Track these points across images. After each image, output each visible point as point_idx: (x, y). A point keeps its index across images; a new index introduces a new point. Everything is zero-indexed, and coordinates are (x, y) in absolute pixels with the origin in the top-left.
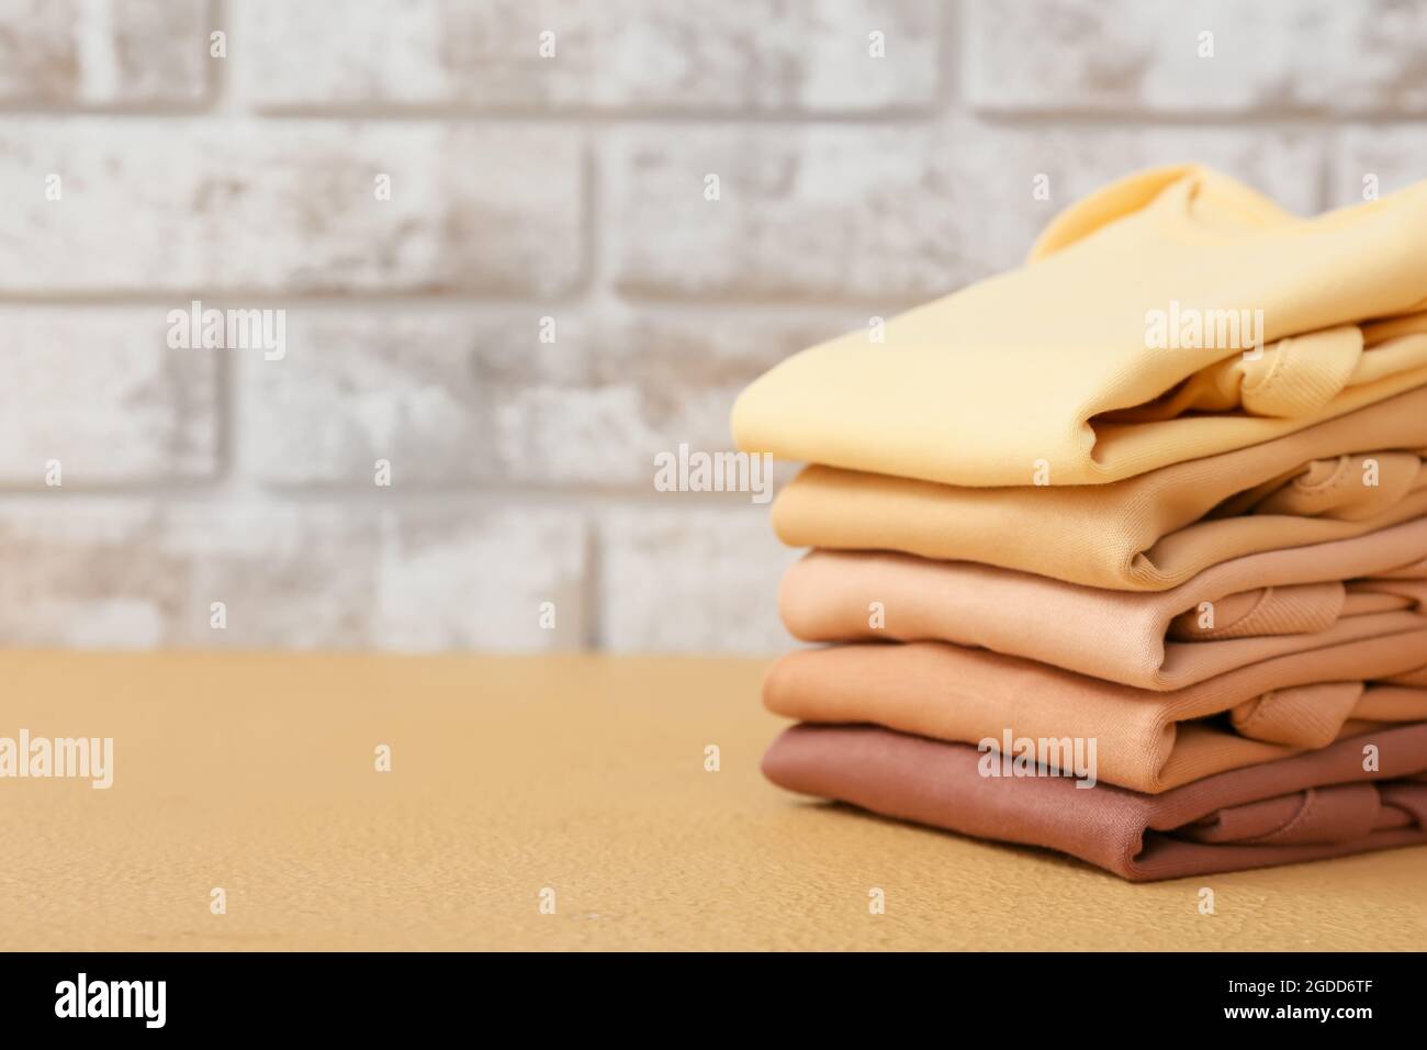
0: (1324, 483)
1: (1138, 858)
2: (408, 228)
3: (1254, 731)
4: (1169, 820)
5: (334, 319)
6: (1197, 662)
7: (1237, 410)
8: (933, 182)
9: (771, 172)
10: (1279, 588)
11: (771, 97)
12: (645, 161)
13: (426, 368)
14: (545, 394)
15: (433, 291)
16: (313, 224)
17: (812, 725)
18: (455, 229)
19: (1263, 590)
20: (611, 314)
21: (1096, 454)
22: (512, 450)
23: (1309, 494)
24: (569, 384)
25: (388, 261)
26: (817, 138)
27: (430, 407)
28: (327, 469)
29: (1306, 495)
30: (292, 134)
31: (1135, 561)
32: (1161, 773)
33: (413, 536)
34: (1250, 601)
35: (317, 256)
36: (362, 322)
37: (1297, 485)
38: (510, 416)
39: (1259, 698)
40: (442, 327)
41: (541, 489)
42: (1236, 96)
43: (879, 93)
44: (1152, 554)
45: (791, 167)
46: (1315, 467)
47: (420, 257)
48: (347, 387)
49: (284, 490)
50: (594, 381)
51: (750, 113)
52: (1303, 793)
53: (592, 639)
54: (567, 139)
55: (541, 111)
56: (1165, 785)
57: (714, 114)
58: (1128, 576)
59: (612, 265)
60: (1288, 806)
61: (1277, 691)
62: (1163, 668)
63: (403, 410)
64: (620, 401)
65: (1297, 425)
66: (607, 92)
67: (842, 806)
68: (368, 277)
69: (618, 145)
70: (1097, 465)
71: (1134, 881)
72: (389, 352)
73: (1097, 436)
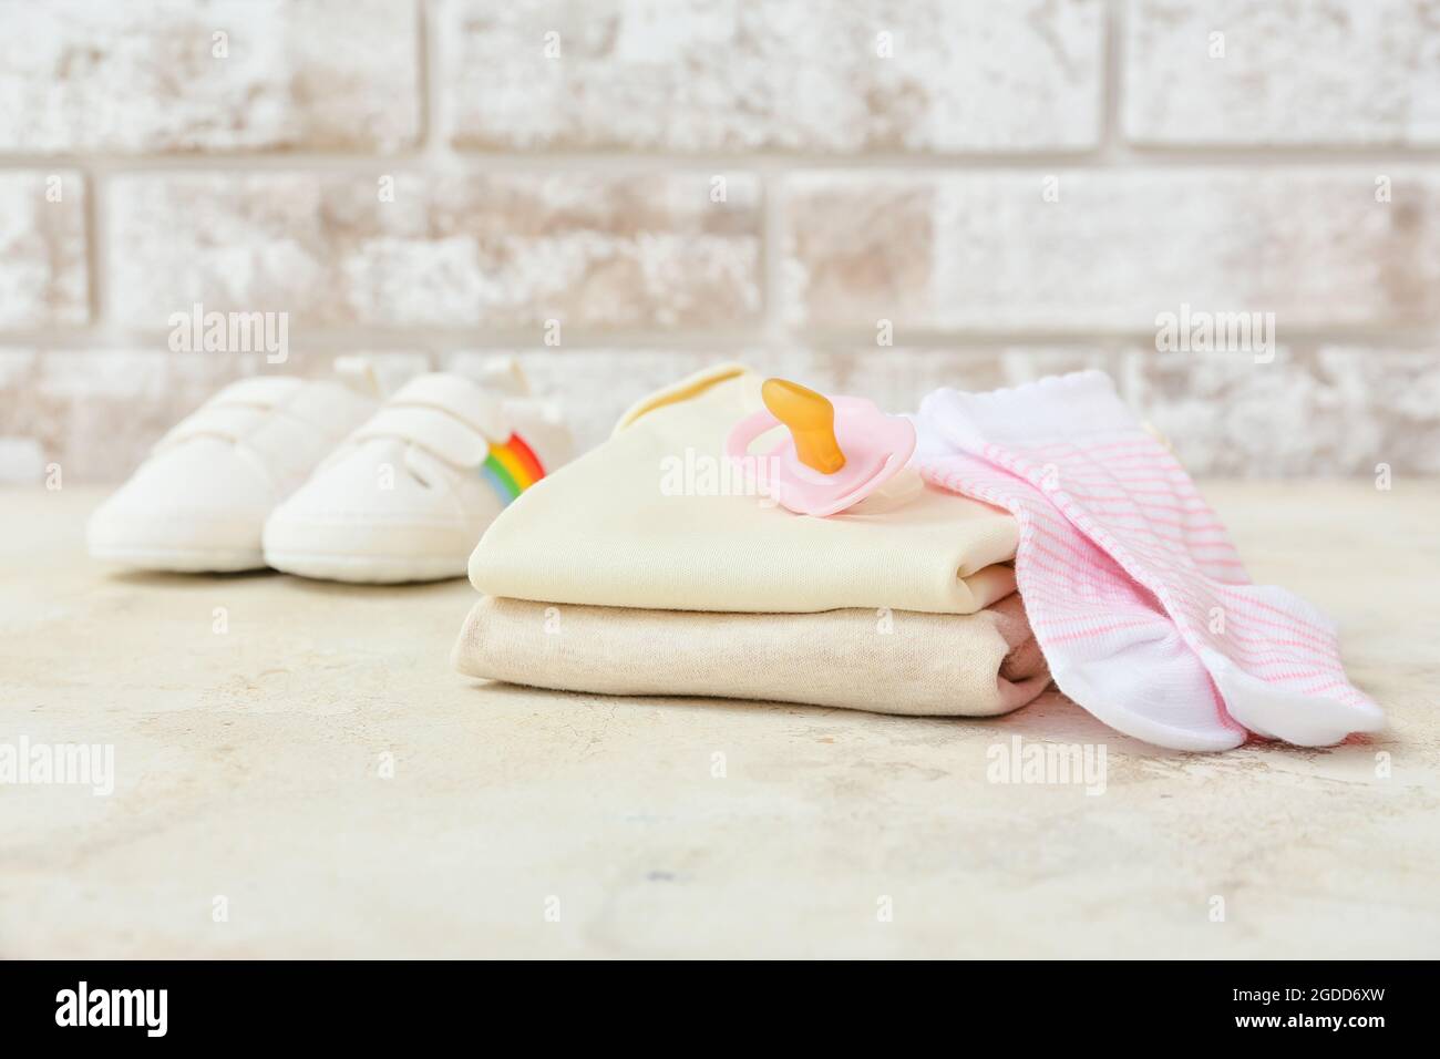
2: (255, 91)
5: (189, 179)
13: (277, 222)
14: (389, 245)
18: (299, 92)
22: (359, 298)
24: (413, 237)
25: (239, 125)
27: (284, 259)
35: (174, 119)
36: (218, 182)
38: (356, 265)
47: (269, 118)
48: (206, 241)
50: (435, 234)
59: (446, 124)
63: (258, 263)
64: (458, 251)
68: (222, 138)
72: (243, 208)
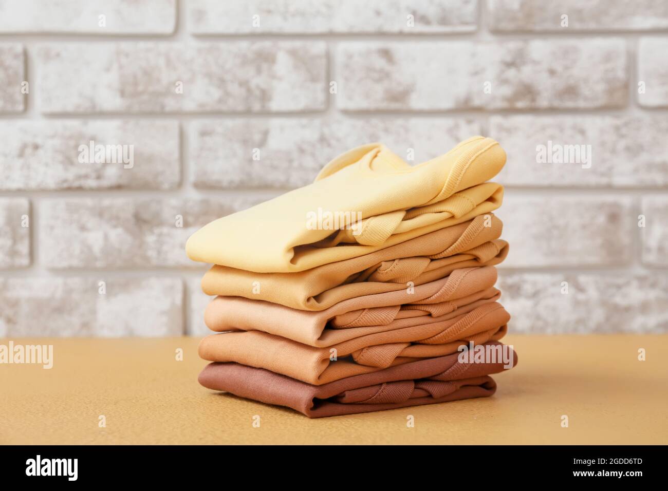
0: (388, 270)
1: (312, 409)
3: (360, 362)
4: (324, 395)
6: (335, 337)
7: (355, 244)
8: (323, 139)
9: (257, 137)
10: (370, 309)
11: (257, 107)
12: (204, 133)
15: (118, 188)
16: (69, 161)
17: (217, 363)
19: (364, 309)
20: (193, 196)
21: (293, 261)
23: (382, 274)
26: (275, 123)
28: (75, 262)
29: (381, 274)
30: (59, 124)
31: (308, 300)
32: (319, 377)
33: (111, 290)
34: (358, 314)
37: (378, 271)
39: (362, 349)
40: (122, 202)
41: (163, 269)
42: (447, 104)
43: (300, 105)
44: (318, 298)
45: (266, 134)
46: (383, 264)
49: (56, 271)
51: (248, 113)
52: (381, 384)
53: (186, 332)
54: (173, 124)
55: (163, 114)
56: (322, 382)
57: (233, 114)
58: (306, 306)
60: (374, 390)
61: (369, 347)
62: (319, 339)
65: (377, 249)
66: (189, 105)
67: (229, 395)
69: (193, 127)
70: (294, 266)
71: (312, 418)
73: (295, 254)
